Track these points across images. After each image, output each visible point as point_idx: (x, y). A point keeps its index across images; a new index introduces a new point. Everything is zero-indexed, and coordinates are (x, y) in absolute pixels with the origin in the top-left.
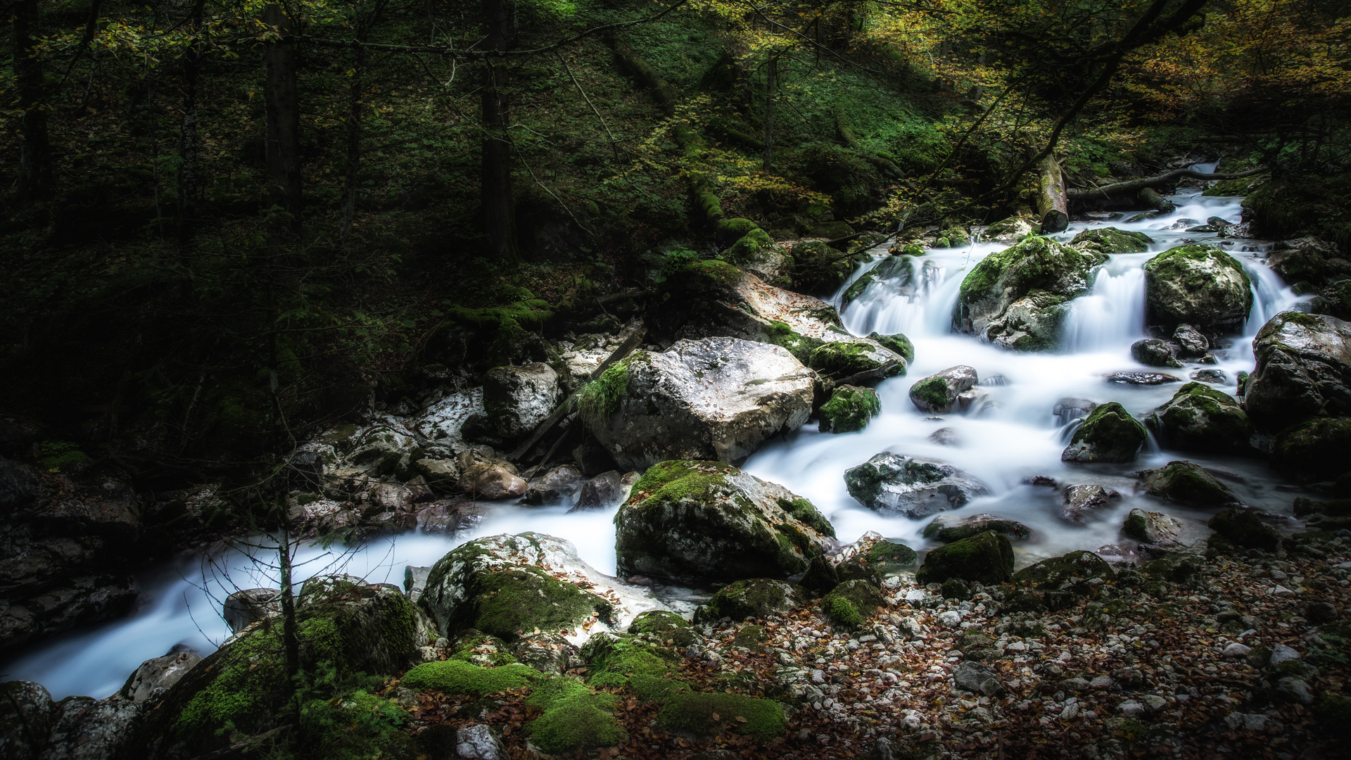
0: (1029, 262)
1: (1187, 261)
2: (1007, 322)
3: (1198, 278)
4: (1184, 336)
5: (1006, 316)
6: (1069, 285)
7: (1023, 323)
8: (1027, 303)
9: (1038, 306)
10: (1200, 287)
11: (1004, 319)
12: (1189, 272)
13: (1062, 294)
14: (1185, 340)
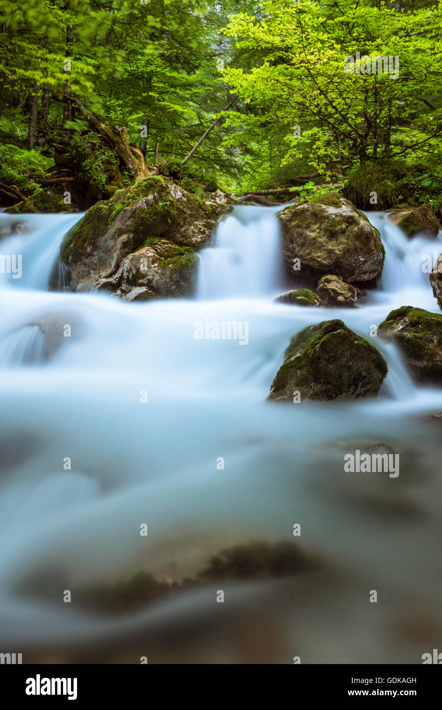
0: (147, 202)
1: (323, 206)
2: (121, 278)
3: (339, 223)
4: (331, 286)
5: (120, 271)
6: (194, 236)
7: (144, 276)
8: (147, 252)
9: (161, 255)
10: (343, 232)
11: (117, 275)
12: (328, 217)
13: (186, 245)
14: (333, 290)
